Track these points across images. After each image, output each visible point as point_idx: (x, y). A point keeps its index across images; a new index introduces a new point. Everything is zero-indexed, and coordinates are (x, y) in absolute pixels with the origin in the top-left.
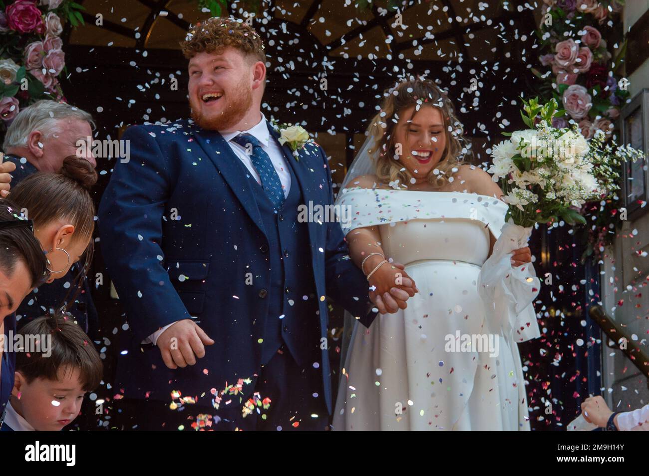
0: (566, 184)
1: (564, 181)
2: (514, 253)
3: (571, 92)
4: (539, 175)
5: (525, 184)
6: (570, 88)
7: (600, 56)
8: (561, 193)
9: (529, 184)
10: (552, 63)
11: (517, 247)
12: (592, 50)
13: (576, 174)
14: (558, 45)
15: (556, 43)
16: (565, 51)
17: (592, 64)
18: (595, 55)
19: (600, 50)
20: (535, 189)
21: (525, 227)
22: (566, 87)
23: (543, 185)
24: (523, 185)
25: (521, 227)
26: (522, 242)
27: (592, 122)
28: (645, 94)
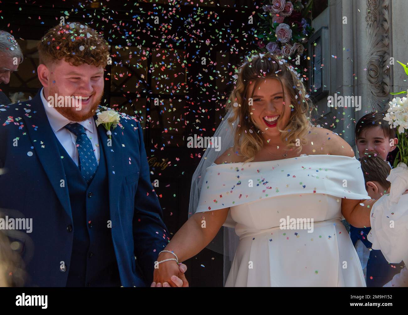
3: (281, 28)
6: (280, 25)
7: (298, 7)
10: (270, 10)
12: (293, 4)
16: (278, 4)
17: (293, 11)
18: (295, 7)
19: (297, 3)
22: (278, 25)
27: (292, 46)
28: (323, 30)
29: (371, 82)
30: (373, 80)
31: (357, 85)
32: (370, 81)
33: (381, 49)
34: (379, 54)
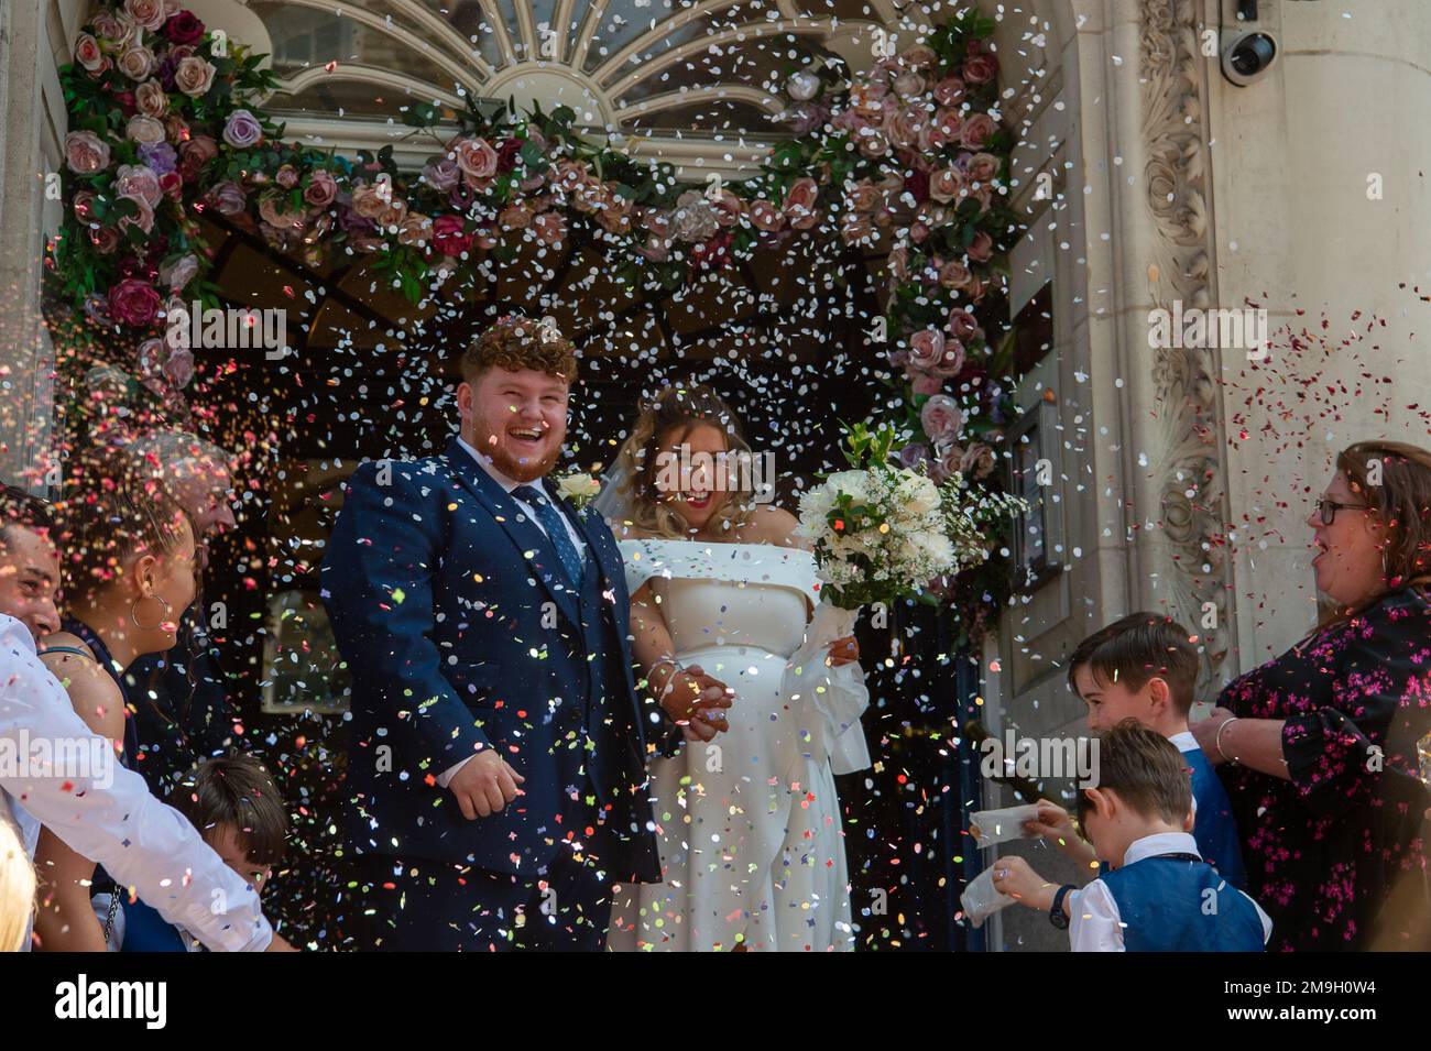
0: (906, 554)
1: (904, 549)
2: (833, 646)
3: (934, 406)
4: (867, 542)
5: (846, 553)
6: (931, 399)
7: (976, 352)
8: (899, 567)
9: (851, 553)
10: (905, 362)
11: (837, 638)
12: (964, 343)
13: (920, 538)
14: (914, 336)
15: (910, 334)
16: (924, 345)
17: (964, 363)
18: (968, 351)
19: (976, 343)
20: (858, 559)
21: (848, 609)
22: (926, 399)
23: (871, 556)
24: (843, 555)
25: (842, 610)
26: (844, 630)
27: (965, 450)
28: (1044, 409)
29: (1173, 538)
30: (1177, 532)
31: (1137, 547)
32: (1168, 534)
33: (1194, 453)
34: (1190, 463)
